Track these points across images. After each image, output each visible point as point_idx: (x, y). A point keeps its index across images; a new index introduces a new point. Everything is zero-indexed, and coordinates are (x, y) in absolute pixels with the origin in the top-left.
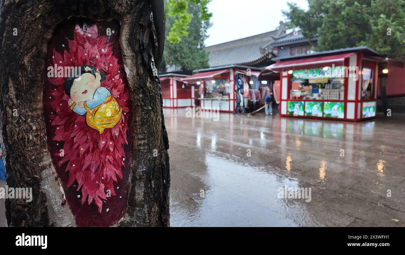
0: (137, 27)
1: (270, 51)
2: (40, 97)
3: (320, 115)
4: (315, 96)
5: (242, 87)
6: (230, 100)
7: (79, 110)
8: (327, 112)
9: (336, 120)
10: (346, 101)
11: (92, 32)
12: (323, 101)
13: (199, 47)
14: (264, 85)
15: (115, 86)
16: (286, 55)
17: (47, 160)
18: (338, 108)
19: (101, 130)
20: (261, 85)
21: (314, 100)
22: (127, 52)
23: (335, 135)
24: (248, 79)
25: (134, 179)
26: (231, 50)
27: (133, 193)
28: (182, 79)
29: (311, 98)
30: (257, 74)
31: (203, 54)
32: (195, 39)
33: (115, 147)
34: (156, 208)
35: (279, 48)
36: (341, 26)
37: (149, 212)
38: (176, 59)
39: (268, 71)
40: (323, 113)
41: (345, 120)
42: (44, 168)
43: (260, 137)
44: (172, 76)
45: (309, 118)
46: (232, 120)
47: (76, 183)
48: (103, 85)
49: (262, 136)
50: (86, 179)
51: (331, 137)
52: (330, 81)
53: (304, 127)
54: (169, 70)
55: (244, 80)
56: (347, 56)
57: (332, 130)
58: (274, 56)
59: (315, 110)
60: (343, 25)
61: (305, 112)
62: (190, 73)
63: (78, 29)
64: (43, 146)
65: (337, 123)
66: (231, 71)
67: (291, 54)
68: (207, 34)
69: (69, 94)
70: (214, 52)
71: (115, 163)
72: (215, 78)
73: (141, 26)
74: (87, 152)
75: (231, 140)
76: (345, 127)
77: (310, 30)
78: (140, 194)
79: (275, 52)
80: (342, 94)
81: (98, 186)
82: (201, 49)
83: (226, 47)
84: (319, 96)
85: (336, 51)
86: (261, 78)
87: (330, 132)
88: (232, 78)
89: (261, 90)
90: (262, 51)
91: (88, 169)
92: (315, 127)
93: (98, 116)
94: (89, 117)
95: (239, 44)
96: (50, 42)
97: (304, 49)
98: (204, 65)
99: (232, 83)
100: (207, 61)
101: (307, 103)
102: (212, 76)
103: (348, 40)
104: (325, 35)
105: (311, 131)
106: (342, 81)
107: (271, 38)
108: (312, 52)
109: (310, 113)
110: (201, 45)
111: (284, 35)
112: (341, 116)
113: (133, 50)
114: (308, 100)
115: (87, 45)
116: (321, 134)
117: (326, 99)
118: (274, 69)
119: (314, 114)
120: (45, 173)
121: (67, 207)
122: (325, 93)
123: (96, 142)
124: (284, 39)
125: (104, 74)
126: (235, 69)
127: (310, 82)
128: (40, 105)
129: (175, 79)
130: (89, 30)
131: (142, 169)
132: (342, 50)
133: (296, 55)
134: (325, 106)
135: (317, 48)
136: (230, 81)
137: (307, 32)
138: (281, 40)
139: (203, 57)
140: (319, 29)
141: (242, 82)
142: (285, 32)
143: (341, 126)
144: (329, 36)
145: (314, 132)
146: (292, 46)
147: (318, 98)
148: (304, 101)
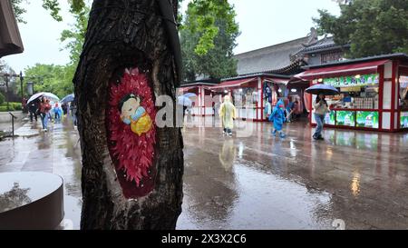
0: (163, 67)
1: (301, 58)
2: (103, 113)
3: (352, 124)
4: (347, 104)
5: (270, 95)
6: (257, 108)
7: (127, 121)
8: (359, 121)
9: (370, 130)
10: (381, 110)
11: (135, 72)
12: (356, 110)
13: (227, 55)
14: (295, 93)
15: (149, 106)
16: (317, 62)
17: (107, 152)
18: (372, 118)
19: (140, 134)
20: (291, 93)
21: (346, 109)
22: (157, 83)
23: (369, 146)
24: (277, 87)
25: (159, 167)
26: (261, 57)
27: (159, 176)
28: (210, 88)
29: (343, 107)
30: (286, 82)
31: (232, 62)
32: (224, 48)
33: (148, 144)
34: (173, 187)
35: (310, 55)
36: (376, 31)
37: (169, 189)
38: (205, 68)
39: (297, 79)
40: (356, 123)
41: (380, 131)
42: (104, 157)
43: (289, 147)
44: (201, 85)
45: (341, 127)
46: (259, 129)
47: (123, 167)
48: (141, 105)
49: (292, 145)
50: (130, 165)
51: (364, 148)
52: (363, 89)
53: (335, 137)
54: (198, 79)
55: (272, 88)
56: (381, 63)
57: (366, 140)
58: (305, 63)
59: (347, 119)
60: (378, 31)
61: (336, 121)
62: (218, 82)
63: (127, 71)
64: (104, 143)
65: (370, 133)
66: (259, 79)
67: (322, 61)
68: (235, 43)
69: (120, 111)
70: (242, 60)
71: (148, 155)
72: (242, 86)
73: (166, 66)
74: (131, 148)
75: (258, 149)
76: (380, 138)
77: (342, 37)
78: (163, 177)
79: (306, 59)
80: (377, 102)
81: (137, 170)
82: (229, 57)
83: (254, 55)
84: (352, 105)
85: (369, 58)
86: (290, 86)
87: (363, 142)
88: (260, 86)
89: (290, 99)
90: (292, 58)
91: (131, 158)
92: (346, 137)
93: (138, 124)
94: (132, 126)
95: (269, 51)
96: (110, 80)
97: (336, 56)
98: (232, 74)
99: (260, 91)
100: (235, 69)
101: (338, 112)
102: (239, 84)
103: (383, 46)
104: (358, 41)
105: (342, 141)
106: (376, 89)
107: (300, 45)
108: (344, 60)
109: (341, 123)
110: (230, 53)
111: (316, 41)
112: (376, 126)
113: (160, 82)
114: (339, 109)
115: (132, 80)
116: (354, 145)
117: (358, 107)
118: (303, 78)
119: (346, 124)
120: (105, 160)
121: (118, 182)
122: (357, 102)
123: (136, 142)
124: (316, 46)
125: (142, 98)
126: (262, 77)
127: (342, 90)
128: (104, 118)
129: (203, 87)
130: (133, 71)
131: (165, 160)
132: (376, 57)
133: (329, 63)
134: (358, 116)
135: (350, 56)
136: (258, 89)
137: (339, 38)
138: (312, 47)
139: (231, 65)
140: (351, 36)
141: (271, 90)
142: (316, 39)
143: (375, 137)
144: (363, 42)
145: (346, 143)
146: (324, 53)
147: (350, 107)
148: (336, 110)
